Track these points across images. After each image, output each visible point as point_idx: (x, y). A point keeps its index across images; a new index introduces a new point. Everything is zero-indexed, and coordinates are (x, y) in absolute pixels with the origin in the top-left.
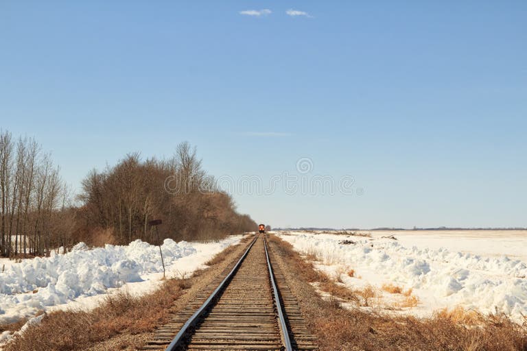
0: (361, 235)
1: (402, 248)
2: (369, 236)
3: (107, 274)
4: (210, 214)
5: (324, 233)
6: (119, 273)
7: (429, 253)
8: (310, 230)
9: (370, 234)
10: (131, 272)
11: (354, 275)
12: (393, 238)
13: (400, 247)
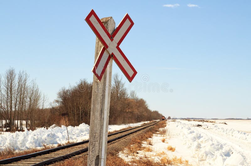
0: (211, 122)
1: (219, 128)
2: (214, 122)
3: (38, 140)
4: (130, 110)
5: (194, 120)
6: (46, 139)
7: (227, 132)
8: (188, 119)
9: (215, 121)
10: (52, 139)
11: (165, 141)
12: (225, 123)
13: (217, 128)
